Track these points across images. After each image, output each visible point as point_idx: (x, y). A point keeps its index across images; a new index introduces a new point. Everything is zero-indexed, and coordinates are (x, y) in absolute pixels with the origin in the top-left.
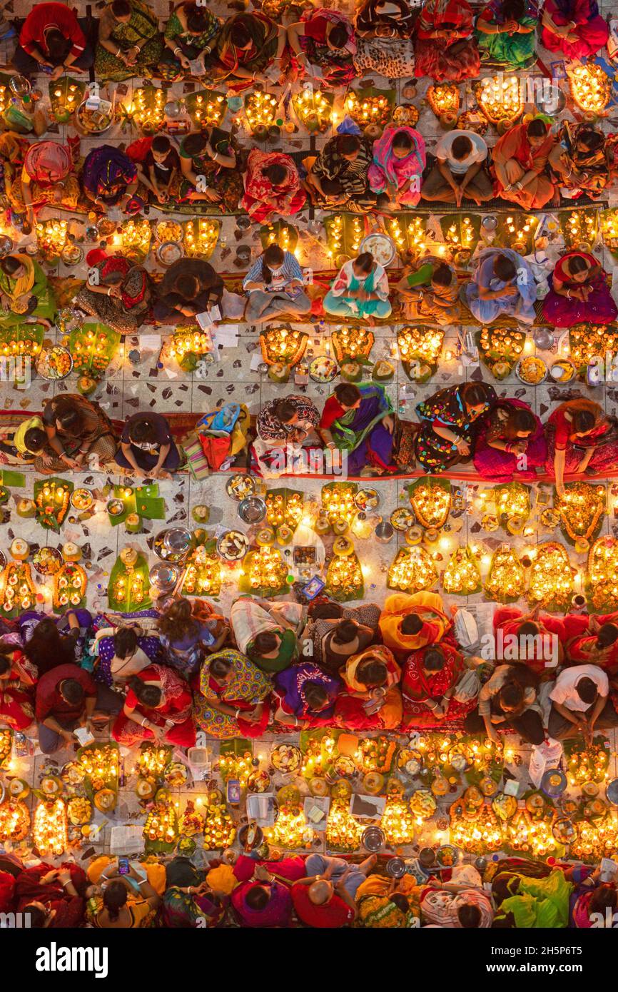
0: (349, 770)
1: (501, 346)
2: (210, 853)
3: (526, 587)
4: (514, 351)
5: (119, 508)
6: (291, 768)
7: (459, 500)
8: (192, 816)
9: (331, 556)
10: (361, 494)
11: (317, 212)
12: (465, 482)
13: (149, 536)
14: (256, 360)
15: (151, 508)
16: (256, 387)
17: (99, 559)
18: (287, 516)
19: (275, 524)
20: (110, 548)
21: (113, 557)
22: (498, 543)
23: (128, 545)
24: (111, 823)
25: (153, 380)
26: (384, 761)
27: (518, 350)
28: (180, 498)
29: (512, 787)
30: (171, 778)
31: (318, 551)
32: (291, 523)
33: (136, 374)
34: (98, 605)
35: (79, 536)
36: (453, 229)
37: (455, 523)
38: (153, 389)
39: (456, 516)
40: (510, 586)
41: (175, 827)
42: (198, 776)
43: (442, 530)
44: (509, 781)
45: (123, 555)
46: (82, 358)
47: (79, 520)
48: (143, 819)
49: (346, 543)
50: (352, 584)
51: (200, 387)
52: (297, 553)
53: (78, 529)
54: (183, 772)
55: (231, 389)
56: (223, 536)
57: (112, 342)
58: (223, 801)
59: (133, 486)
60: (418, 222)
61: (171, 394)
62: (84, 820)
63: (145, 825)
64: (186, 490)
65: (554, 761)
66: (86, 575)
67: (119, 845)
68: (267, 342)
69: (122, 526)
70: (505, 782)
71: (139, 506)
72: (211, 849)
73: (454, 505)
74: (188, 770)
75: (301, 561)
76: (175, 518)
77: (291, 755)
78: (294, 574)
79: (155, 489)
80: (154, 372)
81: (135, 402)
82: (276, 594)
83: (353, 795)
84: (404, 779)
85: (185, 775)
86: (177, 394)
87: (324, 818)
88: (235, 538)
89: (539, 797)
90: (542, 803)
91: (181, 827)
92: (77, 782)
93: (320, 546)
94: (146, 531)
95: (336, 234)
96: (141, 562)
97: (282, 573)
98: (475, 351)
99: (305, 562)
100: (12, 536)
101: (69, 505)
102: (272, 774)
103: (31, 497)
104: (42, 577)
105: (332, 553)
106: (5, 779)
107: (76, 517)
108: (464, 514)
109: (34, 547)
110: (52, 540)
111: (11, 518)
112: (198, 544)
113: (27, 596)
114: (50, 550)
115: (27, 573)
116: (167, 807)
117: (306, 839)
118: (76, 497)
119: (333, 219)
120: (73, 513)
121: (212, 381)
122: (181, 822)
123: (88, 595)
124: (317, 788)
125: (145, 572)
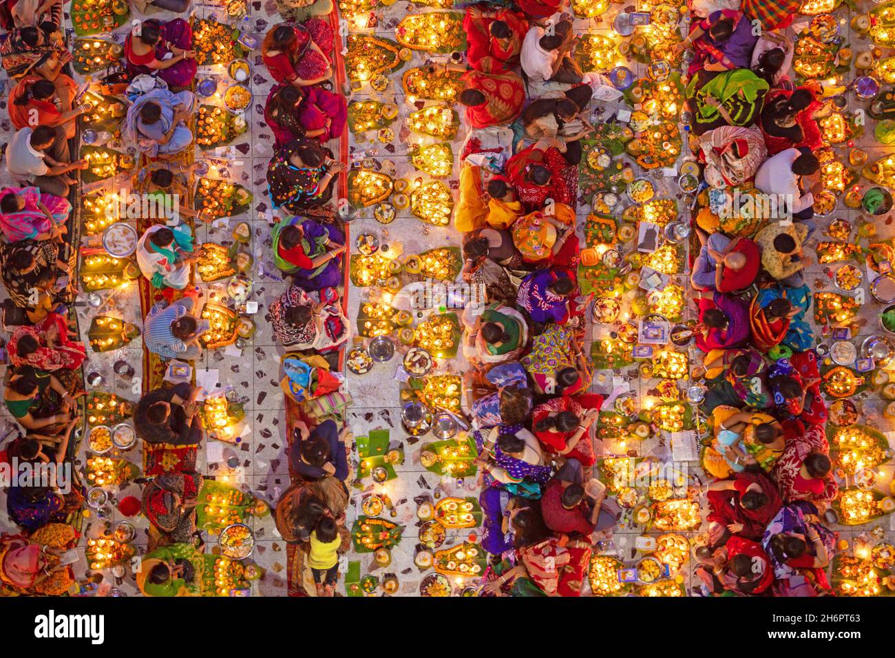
0: (615, 255)
1: (215, 127)
3: (444, 103)
4: (219, 115)
5: (380, 472)
6: (615, 305)
7: (365, 163)
9: (423, 276)
10: (362, 249)
11: (78, 300)
12: (348, 159)
13: (405, 443)
14: (231, 351)
15: (379, 443)
16: (258, 350)
17: (429, 488)
18: (384, 318)
19: (391, 328)
20: (417, 477)
21: (427, 475)
22: (403, 129)
23: (415, 462)
25: (253, 447)
26: (606, 225)
27: (219, 111)
28: (368, 417)
29: (623, 115)
30: (628, 410)
32: (390, 314)
33: (247, 463)
34: (473, 486)
35: (407, 508)
36: (97, 171)
37: (386, 168)
38: (262, 447)
39: (380, 166)
41: (671, 405)
42: (625, 387)
43: (394, 178)
44: (619, 118)
45: (428, 463)
46: (231, 515)
47: (392, 509)
48: (665, 434)
49: (411, 261)
50: (446, 257)
51: (259, 402)
53: (400, 509)
54: (623, 400)
55: (260, 374)
56: (409, 372)
57: (215, 488)
58: (650, 361)
59: (358, 461)
60: (88, 204)
61: (267, 430)
63: (670, 432)
64: (361, 411)
65: (602, 79)
66: (444, 499)
67: (690, 453)
68: (213, 341)
69: (397, 468)
70: (618, 122)
71: (378, 453)
72: (688, 373)
73: (369, 167)
74: (620, 396)
76: (388, 420)
77: (603, 307)
78: (437, 309)
79: (360, 440)
80: (245, 447)
81: (275, 464)
82: (458, 325)
83: (639, 250)
84: (620, 208)
85: (626, 399)
86: (267, 424)
87: (659, 275)
88: (410, 361)
89: (633, 91)
90: (639, 89)
91: (672, 399)
92: (635, 494)
93: (411, 287)
94: (401, 446)
95: (100, 280)
96: (432, 448)
97: (438, 320)
98: (219, 150)
100: (409, 570)
101: (378, 519)
102: (620, 323)
103: (371, 554)
104: (448, 539)
105: (418, 275)
106: (634, 559)
107: (389, 512)
108: (378, 159)
109: (419, 548)
110: (411, 531)
111: (391, 572)
112: (416, 396)
113: (466, 552)
114: (422, 533)
115: (445, 553)
116: (655, 413)
117: (676, 291)
118: (371, 512)
119: (86, 283)
120: (386, 514)
121: (252, 393)
122: (667, 400)
123: (464, 496)
124: (636, 280)
125: (441, 444)
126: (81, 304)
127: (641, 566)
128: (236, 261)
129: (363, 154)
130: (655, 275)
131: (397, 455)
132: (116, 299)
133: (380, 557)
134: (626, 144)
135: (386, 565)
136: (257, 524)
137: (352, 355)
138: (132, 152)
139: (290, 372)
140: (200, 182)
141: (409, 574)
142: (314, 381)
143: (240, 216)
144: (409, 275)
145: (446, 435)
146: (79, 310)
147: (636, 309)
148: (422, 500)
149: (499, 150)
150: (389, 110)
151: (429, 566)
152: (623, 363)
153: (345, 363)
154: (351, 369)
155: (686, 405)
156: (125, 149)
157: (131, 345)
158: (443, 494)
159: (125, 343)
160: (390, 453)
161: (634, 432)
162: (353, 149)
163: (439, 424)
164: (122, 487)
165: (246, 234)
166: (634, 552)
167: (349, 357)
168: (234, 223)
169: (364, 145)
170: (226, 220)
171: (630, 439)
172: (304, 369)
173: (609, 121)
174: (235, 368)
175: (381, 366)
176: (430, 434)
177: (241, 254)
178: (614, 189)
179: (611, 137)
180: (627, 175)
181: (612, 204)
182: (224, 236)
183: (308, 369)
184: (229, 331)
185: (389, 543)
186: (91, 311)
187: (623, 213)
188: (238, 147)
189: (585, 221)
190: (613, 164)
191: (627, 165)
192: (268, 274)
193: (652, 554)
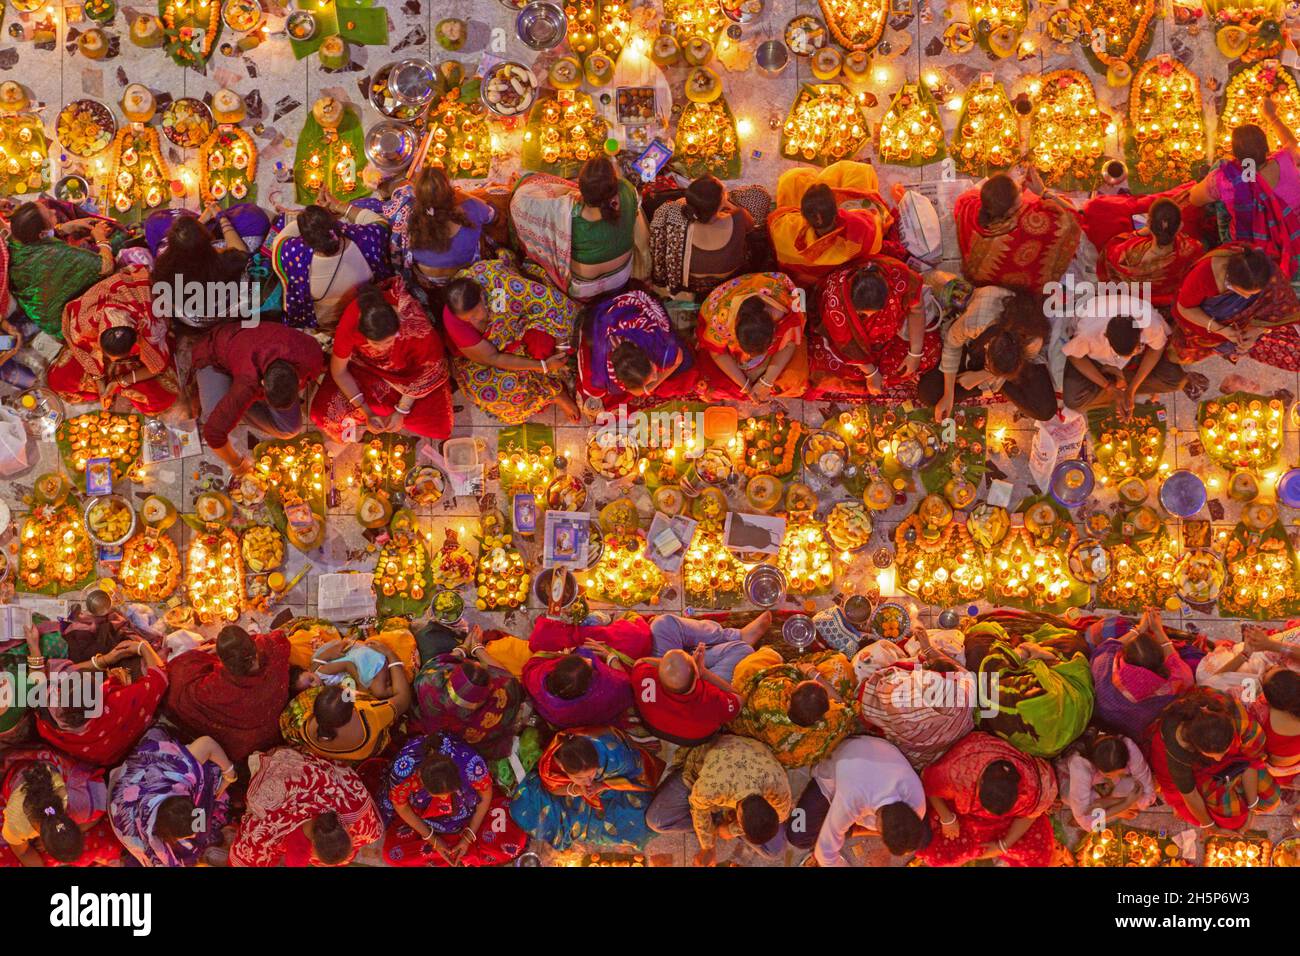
0: (722, 472)
2: (488, 615)
3: (1023, 150)
5: (307, 26)
6: (622, 472)
8: (455, 555)
9: (682, 105)
13: (362, 75)
15: (364, 26)
17: (277, 117)
18: (602, 34)
19: (581, 48)
20: (296, 96)
21: (300, 114)
22: (973, 72)
23: (325, 93)
24: (317, 568)
26: (781, 456)
28: (413, 7)
29: (1001, 493)
30: (417, 492)
31: (659, 96)
32: (610, 47)
34: (277, 198)
35: (239, 78)
37: (897, 39)
39: (900, 27)
40: (996, 149)
41: (426, 573)
42: (462, 489)
43: (875, 52)
44: (996, 482)
45: (318, 111)
47: (239, 50)
48: (373, 559)
49: (708, 81)
50: (720, 152)
52: (623, 100)
53: (238, 65)
54: (437, 480)
56: (492, 73)
58: (507, 530)
62: (272, 563)
63: (375, 571)
65: (1072, 446)
66: (254, 145)
67: (332, 605)
69: (314, 60)
70: (989, 483)
71: (342, 23)
72: (488, 609)
73: (896, 7)
75: (629, 114)
76: (406, 43)
77: (620, 449)
78: (619, 136)
83: (729, 515)
84: (816, 485)
85: (440, 486)
87: (679, 553)
88: (513, 75)
89: (1047, 508)
90: (1052, 517)
91: (437, 574)
92: (256, 501)
93: (662, 84)
94: (356, 67)
96: (349, 121)
97: (597, 134)
99: (637, 114)
100: (124, 81)
101: (220, 24)
102: (589, 481)
103: (154, 11)
104: (180, 151)
105: (683, 98)
106: (134, 497)
107: (233, 44)
108: (913, 23)
109: (162, 98)
110: (195, 85)
111: (121, 48)
112: (448, 89)
113: (154, 184)
114: (191, 103)
115: (152, 145)
116: (411, 540)
117: (650, 588)
118: (233, 9)
120: (228, 38)
122: (436, 565)
123: (259, 181)
124: (667, 504)
125: (358, 140)
127: (120, 507)
130: (677, 545)
134: (942, 493)
141: (117, 80)
144: (685, 81)
145: (376, 150)
147: (611, 511)
158: (263, 142)
160: (341, 45)
161: (372, 497)
163: (395, 133)
166: (148, 497)
173: (990, 465)
176: (377, 116)
179: (954, 465)
181: (823, 468)
185: (173, 41)
189: (790, 416)
190: (905, 472)
191: (901, 499)
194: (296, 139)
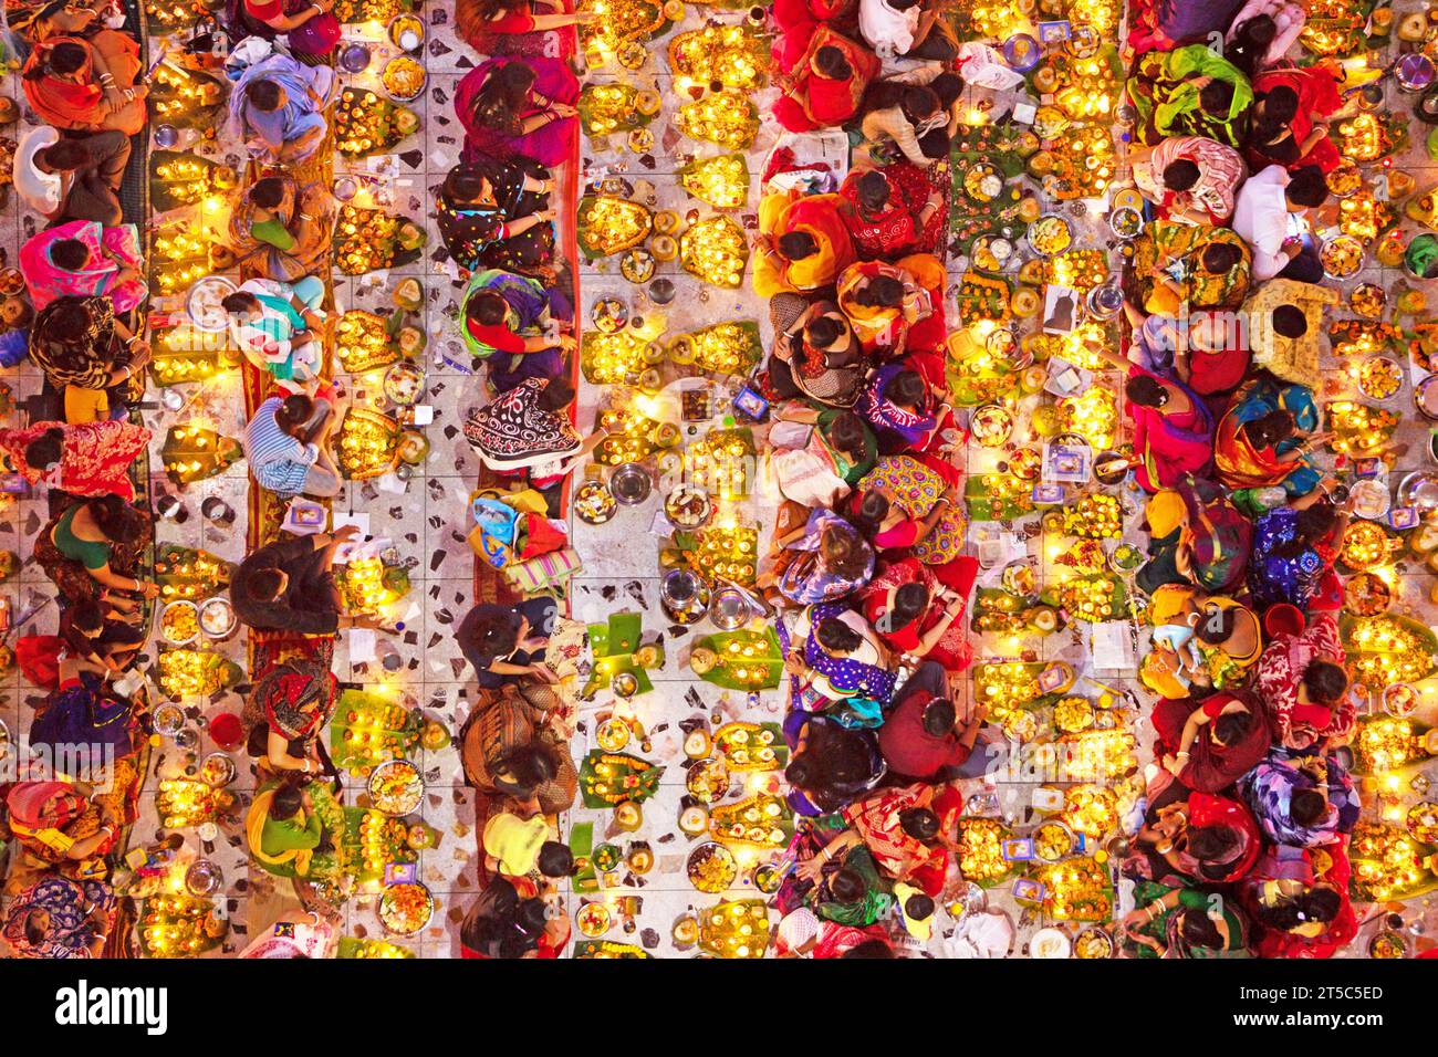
0: (1007, 338)
1: (367, 123)
2: (1126, 529)
3: (737, 91)
4: (373, 105)
5: (625, 681)
6: (1006, 419)
7: (607, 185)
8: (1077, 554)
9: (696, 368)
10: (600, 323)
11: (147, 398)
12: (581, 177)
13: (667, 635)
14: (390, 484)
15: (625, 634)
16: (433, 483)
17: (703, 706)
18: (635, 434)
19: (647, 451)
20: (686, 691)
21: (700, 687)
22: (670, 131)
24: (1088, 672)
25: (423, 638)
26: (994, 290)
27: (373, 99)
28: (608, 592)
29: (1024, 113)
30: (1024, 586)
31: (688, 388)
32: (645, 428)
33: (413, 664)
34: (773, 705)
35: (669, 738)
36: (178, 191)
37: (641, 192)
38: (437, 638)
39: (631, 190)
40: (736, 114)
41: (1092, 579)
42: (1020, 550)
43: (653, 209)
44: (1015, 117)
46: (387, 746)
47: (644, 739)
48: (1082, 626)
49: (680, 344)
50: (736, 338)
51: (434, 566)
52: (693, 416)
53: (657, 740)
54: (1015, 570)
55: (436, 521)
56: (673, 522)
57: (362, 703)
58: (1060, 509)
59: (591, 662)
60: (162, 244)
61: (445, 611)
62: (1086, 706)
63: (1090, 622)
64: (596, 583)
65: (989, 54)
66: (728, 725)
67: (1121, 656)
68: (361, 469)
69: (652, 674)
70: (1016, 123)
71: (625, 650)
72: (1121, 529)
73: (614, 192)
74: (1011, 565)
75: (704, 411)
76: (640, 598)
77: (986, 421)
78: (721, 421)
79: (595, 629)
80: (411, 638)
81: (458, 665)
82: (753, 447)
84: (1016, 263)
85: (1020, 568)
86: (446, 601)
87: (1077, 371)
88: (675, 504)
89: (1039, 74)
90: (1048, 70)
91: (1094, 570)
92: (1032, 720)
93: (678, 386)
94: (660, 640)
95: (181, 368)
96: (709, 644)
97: (721, 438)
98: (373, 162)
99: (705, 405)
100: (670, 836)
101: (621, 755)
102: (1014, 447)
103: (609, 811)
104: (732, 788)
105: (691, 367)
106: (1030, 824)
107: (640, 744)
108: (628, 179)
109: (687, 802)
110: (675, 777)
111: (642, 839)
112: (684, 560)
113: (761, 810)
114: (691, 778)
115: (728, 811)
116: (1067, 592)
117: (1103, 396)
118: (610, 744)
119: (158, 373)
120: (635, 748)
121: (424, 551)
122: (1086, 571)
123: (758, 720)
124: (1039, 379)
125: (722, 637)
126: (152, 406)
127: (1040, 835)
128: (398, 341)
129: (604, 170)
130: (1071, 372)
131: (653, 654)
132: (206, 400)
133: (624, 815)
134: (1027, 159)
135: (633, 828)
136: (428, 760)
137: (583, 494)
138: (233, 161)
139: (483, 519)
140: (342, 211)
141: (670, 843)
142: (522, 534)
143: (407, 269)
144: (676, 365)
145: (732, 622)
146: (147, 415)
147: (1040, 427)
148: (692, 726)
149: (823, 167)
150: (647, 99)
151: (702, 832)
152: (1016, 511)
153: (571, 505)
154: (581, 516)
155: (1116, 580)
156: (223, 157)
157: (229, 472)
158: (726, 717)
159: (221, 469)
160: (643, 651)
161: (1032, 621)
162: (588, 162)
163: (720, 605)
164: (215, 698)
165: (415, 297)
166: (1029, 812)
167: (578, 496)
168: (396, 279)
169: (608, 157)
170: (383, 275)
171: (1026, 633)
172: (506, 515)
173: (1001, 122)
174: (395, 512)
175: (629, 512)
176: (706, 620)
177: (408, 330)
178: (1007, 231)
179: (1004, 148)
180: (1026, 210)
181: (1003, 256)
182: (379, 301)
183: (513, 514)
184: (387, 452)
185: (638, 793)
186: (165, 417)
187: (1020, 271)
188: (404, 157)
189: (959, 283)
190: (1005, 191)
191: (1028, 194)
192: (450, 362)
193: (1058, 817)
194: (722, 690)
